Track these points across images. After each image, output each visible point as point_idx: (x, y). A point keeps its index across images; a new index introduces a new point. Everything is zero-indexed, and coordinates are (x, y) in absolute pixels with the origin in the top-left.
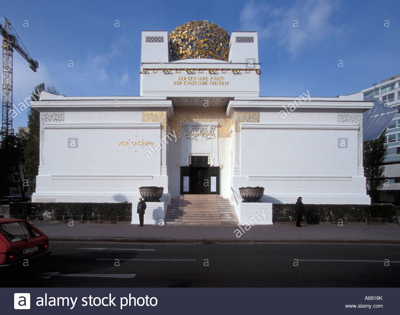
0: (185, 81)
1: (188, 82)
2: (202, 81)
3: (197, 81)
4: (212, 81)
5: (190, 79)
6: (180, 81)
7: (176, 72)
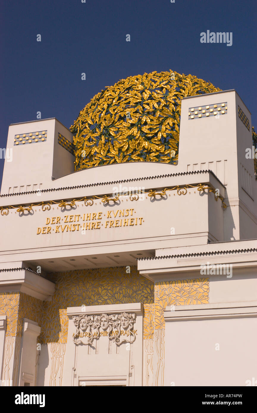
0: (58, 225)
1: (63, 227)
2: (92, 221)
3: (81, 222)
4: (110, 220)
5: (68, 220)
6: (50, 225)
7: (43, 208)
